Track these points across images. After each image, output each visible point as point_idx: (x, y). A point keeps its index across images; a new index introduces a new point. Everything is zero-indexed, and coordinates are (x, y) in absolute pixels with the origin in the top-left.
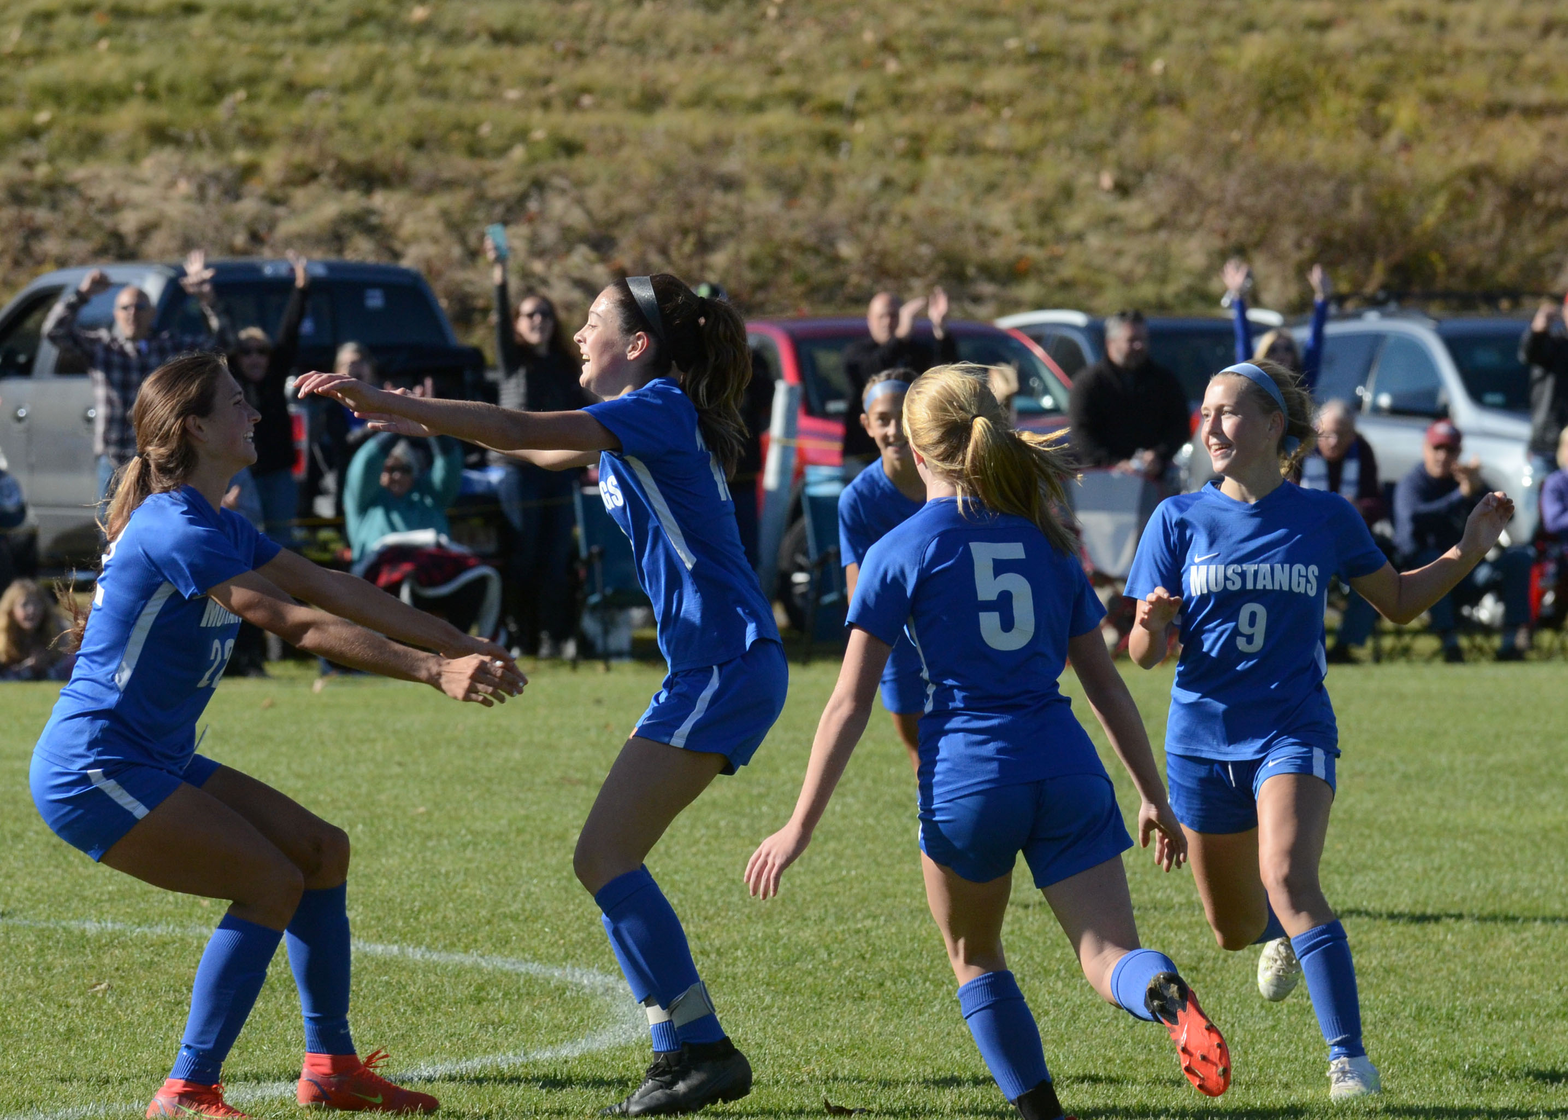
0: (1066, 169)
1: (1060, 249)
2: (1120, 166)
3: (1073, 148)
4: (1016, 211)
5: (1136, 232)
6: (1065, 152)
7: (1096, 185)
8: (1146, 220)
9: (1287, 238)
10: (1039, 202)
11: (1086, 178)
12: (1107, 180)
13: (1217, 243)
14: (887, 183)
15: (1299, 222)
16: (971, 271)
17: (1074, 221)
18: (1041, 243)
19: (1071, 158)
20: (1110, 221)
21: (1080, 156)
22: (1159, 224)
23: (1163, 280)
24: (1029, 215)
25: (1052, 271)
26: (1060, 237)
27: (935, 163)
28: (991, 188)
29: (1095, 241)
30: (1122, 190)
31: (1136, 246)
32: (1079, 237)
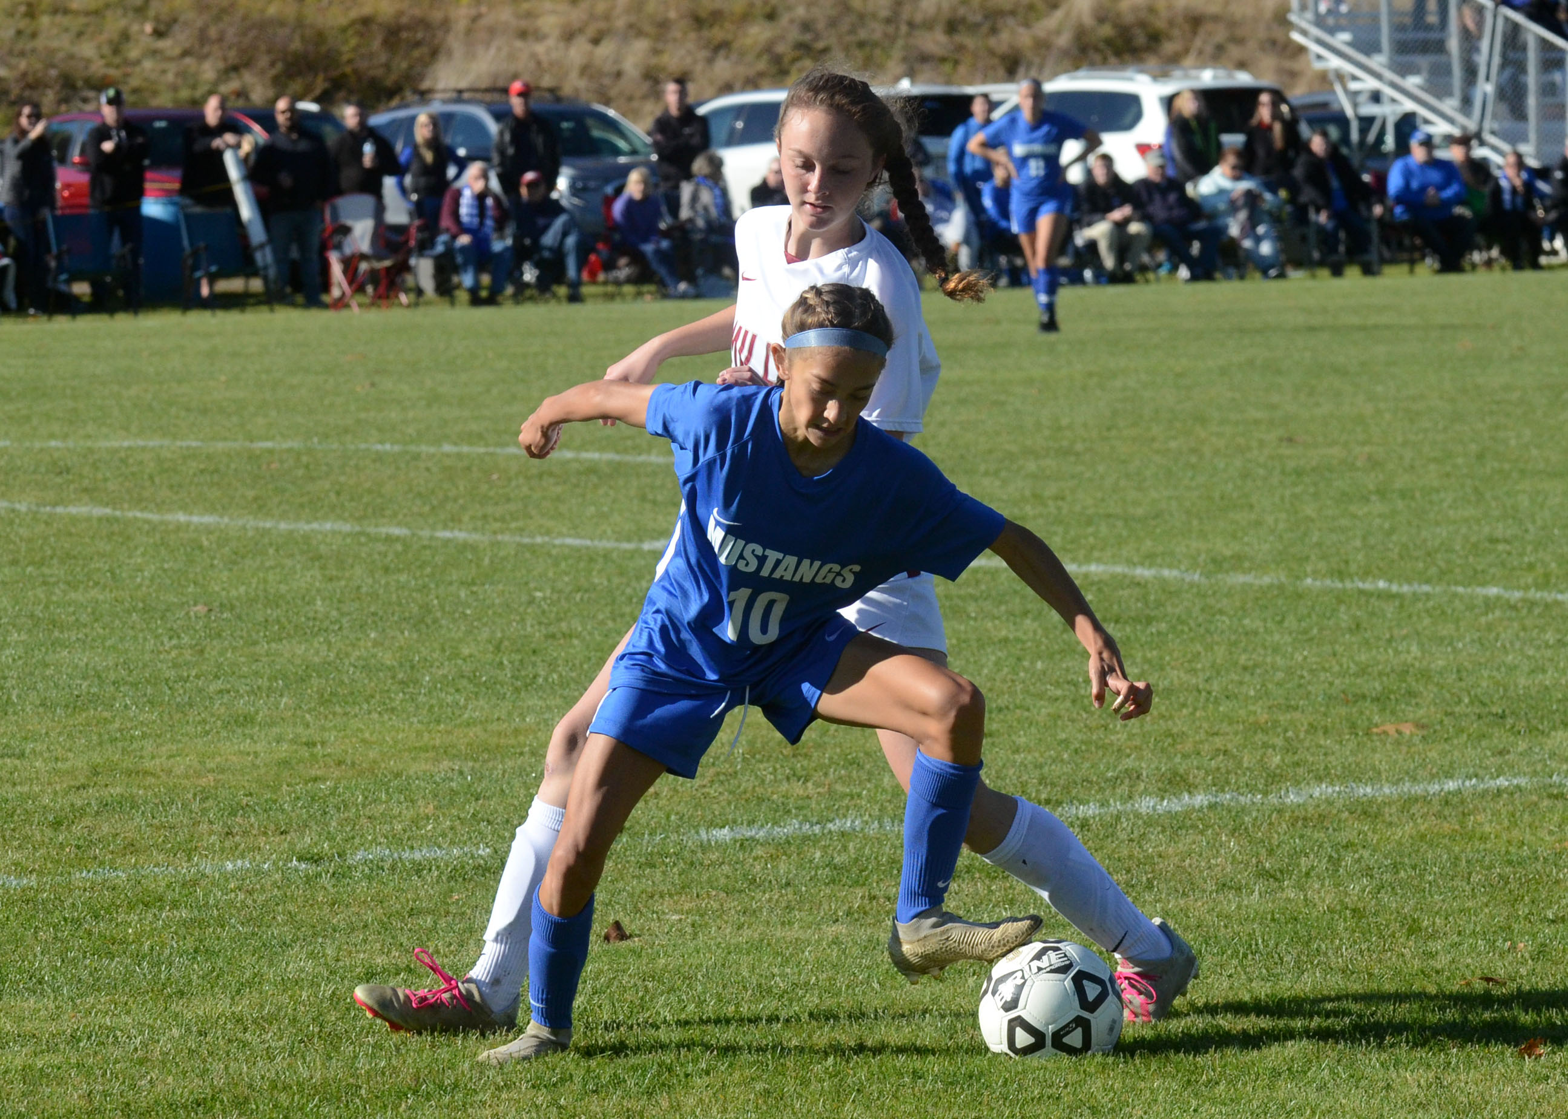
0: (123, 23)
1: (129, 70)
2: (157, 19)
3: (125, 9)
4: (99, 47)
5: (171, 59)
6: (120, 12)
7: (142, 32)
8: (177, 51)
9: (263, 61)
10: (110, 42)
11: (135, 28)
12: (148, 28)
13: (221, 65)
14: (19, 33)
15: (269, 52)
16: (80, 83)
17: (134, 53)
18: (117, 67)
19: (125, 15)
20: (154, 53)
21: (131, 14)
22: (186, 53)
23: (194, 87)
24: (106, 50)
25: (125, 83)
26: (127, 62)
27: (45, 20)
28: (80, 34)
29: (148, 64)
30: (158, 34)
31: (172, 68)
32: (138, 62)
